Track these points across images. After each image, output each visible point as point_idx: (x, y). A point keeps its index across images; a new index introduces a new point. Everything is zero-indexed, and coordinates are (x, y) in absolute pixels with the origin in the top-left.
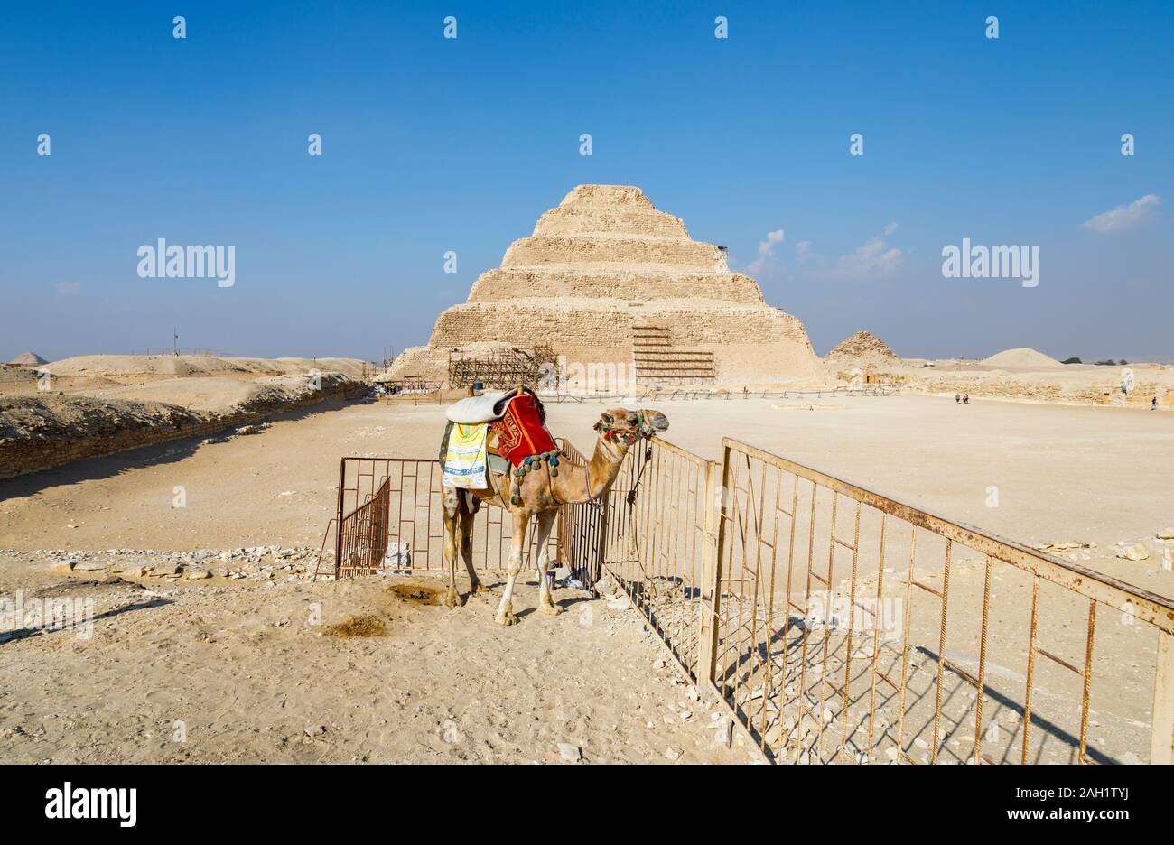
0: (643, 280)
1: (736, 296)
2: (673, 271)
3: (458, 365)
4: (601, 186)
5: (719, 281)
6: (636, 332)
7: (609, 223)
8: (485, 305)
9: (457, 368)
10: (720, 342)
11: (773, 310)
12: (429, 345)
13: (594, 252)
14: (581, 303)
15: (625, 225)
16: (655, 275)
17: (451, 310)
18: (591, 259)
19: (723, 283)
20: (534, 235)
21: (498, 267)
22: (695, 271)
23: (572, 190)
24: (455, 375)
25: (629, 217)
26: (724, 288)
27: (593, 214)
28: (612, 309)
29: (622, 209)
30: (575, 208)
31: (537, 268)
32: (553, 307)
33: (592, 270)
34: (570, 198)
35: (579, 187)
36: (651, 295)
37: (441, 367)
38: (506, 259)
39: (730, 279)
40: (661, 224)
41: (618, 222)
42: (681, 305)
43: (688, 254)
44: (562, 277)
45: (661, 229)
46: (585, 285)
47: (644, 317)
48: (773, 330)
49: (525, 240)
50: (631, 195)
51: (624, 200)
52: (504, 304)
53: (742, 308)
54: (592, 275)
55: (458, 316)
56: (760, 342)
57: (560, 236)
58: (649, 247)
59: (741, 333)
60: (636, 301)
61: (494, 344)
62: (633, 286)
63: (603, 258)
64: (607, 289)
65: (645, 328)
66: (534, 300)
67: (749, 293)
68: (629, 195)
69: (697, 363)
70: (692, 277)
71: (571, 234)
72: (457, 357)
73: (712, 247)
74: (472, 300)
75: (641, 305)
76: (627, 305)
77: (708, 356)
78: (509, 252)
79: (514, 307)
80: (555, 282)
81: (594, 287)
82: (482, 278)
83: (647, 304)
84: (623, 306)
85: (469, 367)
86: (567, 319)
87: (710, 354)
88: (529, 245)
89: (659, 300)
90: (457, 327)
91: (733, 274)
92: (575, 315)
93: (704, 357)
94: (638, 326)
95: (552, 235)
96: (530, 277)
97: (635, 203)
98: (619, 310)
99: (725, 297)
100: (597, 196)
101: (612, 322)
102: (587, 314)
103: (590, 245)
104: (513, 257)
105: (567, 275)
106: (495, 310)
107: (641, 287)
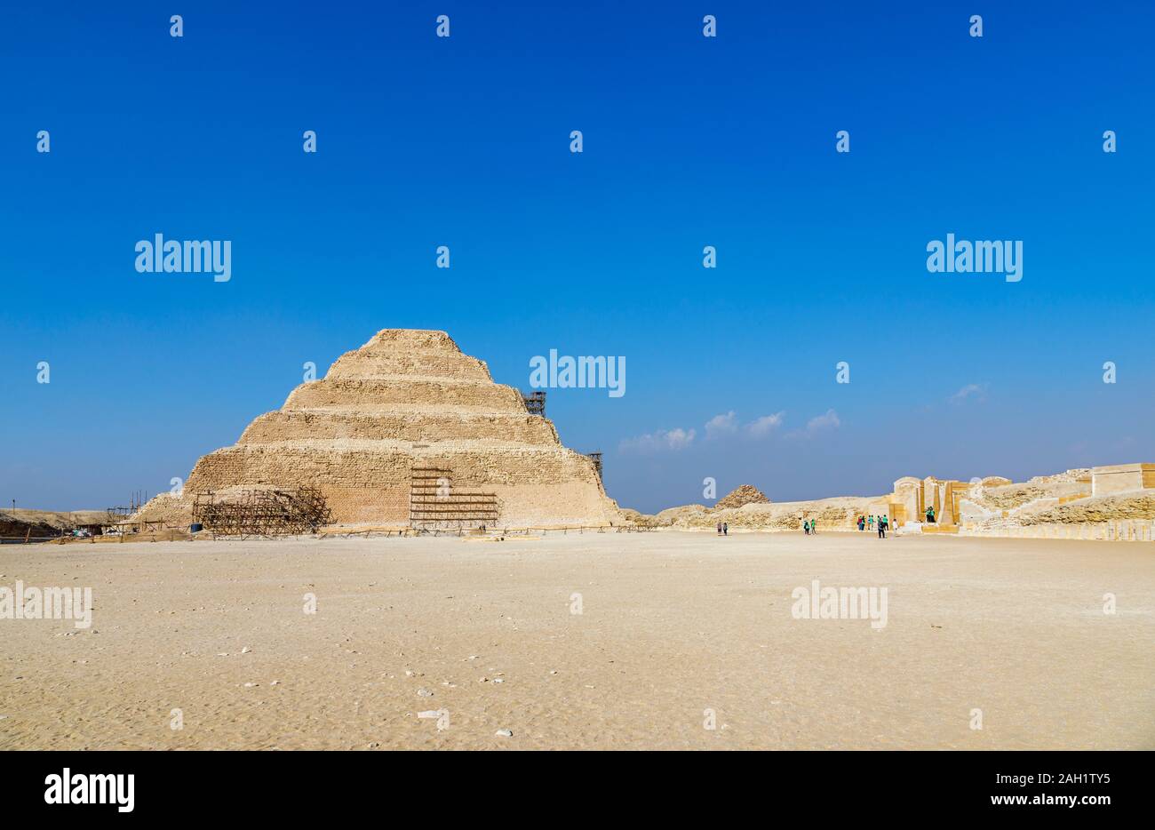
0: (430, 421)
1: (530, 438)
2: (465, 413)
3: (206, 509)
4: (406, 330)
5: (512, 422)
6: (415, 474)
7: (407, 365)
8: (253, 448)
10: (505, 483)
11: (565, 451)
12: (182, 489)
13: (384, 394)
14: (360, 444)
15: (423, 367)
16: (445, 417)
17: (215, 452)
18: (381, 401)
19: (517, 424)
20: (327, 375)
21: (279, 408)
22: (489, 412)
23: (375, 334)
25: (428, 360)
26: (518, 429)
27: (391, 357)
28: (392, 451)
29: (424, 352)
30: (372, 351)
31: (317, 410)
32: (327, 449)
33: (376, 411)
34: (373, 341)
35: (383, 331)
36: (439, 436)
38: (288, 400)
39: (524, 421)
40: (461, 367)
41: (417, 365)
42: (469, 446)
43: (486, 396)
44: (344, 419)
45: (461, 371)
47: (425, 458)
48: (563, 471)
49: (313, 383)
50: (436, 339)
51: (428, 343)
52: (273, 446)
53: (532, 449)
54: (377, 416)
55: (219, 457)
56: (548, 482)
57: (352, 378)
58: (444, 389)
59: (528, 474)
60: (422, 442)
61: (253, 487)
62: (419, 427)
63: (394, 400)
64: (391, 431)
65: (425, 469)
66: (310, 443)
67: (545, 435)
68: (434, 339)
69: (478, 506)
70: (484, 418)
71: (363, 377)
74: (240, 442)
75: (427, 446)
76: (411, 447)
77: (491, 498)
78: (293, 395)
79: (284, 449)
80: (335, 424)
81: (377, 429)
82: (258, 420)
83: (433, 445)
84: (405, 447)
85: (220, 511)
86: (340, 460)
87: (493, 495)
89: (447, 440)
90: (213, 470)
92: (350, 456)
93: (486, 499)
94: (418, 467)
95: (344, 376)
96: (308, 419)
97: (438, 347)
98: (400, 450)
99: (519, 438)
100: (400, 340)
101: (389, 464)
102: (363, 456)
103: (380, 387)
104: (296, 399)
105: (349, 415)
106: (262, 452)
107: (428, 429)
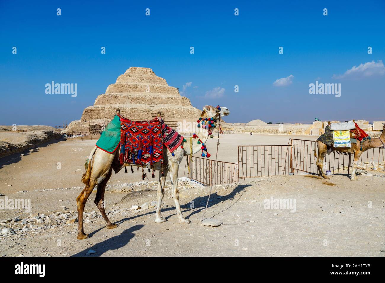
0: (154, 98)
1: (183, 104)
2: (164, 96)
3: (92, 127)
4: (138, 68)
5: (178, 99)
6: (153, 115)
7: (142, 79)
8: (101, 106)
9: (92, 128)
10: (179, 118)
11: (194, 108)
12: (81, 120)
13: (137, 89)
14: (134, 106)
15: (147, 80)
16: (158, 97)
17: (88, 108)
18: (136, 91)
19: (179, 99)
20: (116, 83)
22: (170, 96)
23: (129, 68)
24: (91, 130)
25: (148, 78)
26: (179, 101)
27: (136, 77)
28: (144, 108)
29: (146, 75)
30: (130, 74)
31: (118, 94)
32: (125, 107)
33: (137, 95)
34: (128, 71)
35: (131, 68)
36: (157, 103)
37: (86, 128)
38: (107, 90)
39: (181, 99)
40: (158, 81)
41: (145, 79)
42: (166, 106)
43: (168, 90)
44: (127, 97)
45: (159, 82)
46: (135, 100)
47: (155, 110)
48: (195, 114)
49: (114, 85)
50: (149, 71)
51: (146, 72)
52: (107, 106)
53: (186, 108)
54: (137, 96)
55: (91, 110)
56: (191, 118)
57: (125, 83)
58: (155, 88)
59: (185, 115)
60: (152, 105)
61: (105, 119)
62: (151, 100)
63: (140, 91)
64: (142, 101)
65: (155, 114)
66: (118, 105)
67: (187, 103)
68: (148, 71)
69: (172, 125)
70: (170, 98)
71: (129, 83)
72: (92, 124)
73: (175, 88)
74: (96, 105)
75: (154, 106)
76: (149, 107)
77: (176, 123)
78: (108, 89)
79: (111, 107)
80: (125, 99)
81: (138, 101)
82: (99, 97)
83: (155, 106)
84: (148, 107)
85: (96, 127)
86: (130, 111)
87: (176, 122)
88: (115, 86)
89: (159, 105)
90: (91, 114)
91: (182, 97)
92: (132, 109)
93: (174, 123)
94: (153, 113)
95: (123, 83)
96: (116, 97)
97: (150, 74)
98: (147, 108)
99: (180, 104)
100: (137, 71)
101: (145, 112)
102: (136, 109)
103: (136, 87)
104: (110, 90)
105: (129, 96)
106: (104, 108)
107: (153, 101)
